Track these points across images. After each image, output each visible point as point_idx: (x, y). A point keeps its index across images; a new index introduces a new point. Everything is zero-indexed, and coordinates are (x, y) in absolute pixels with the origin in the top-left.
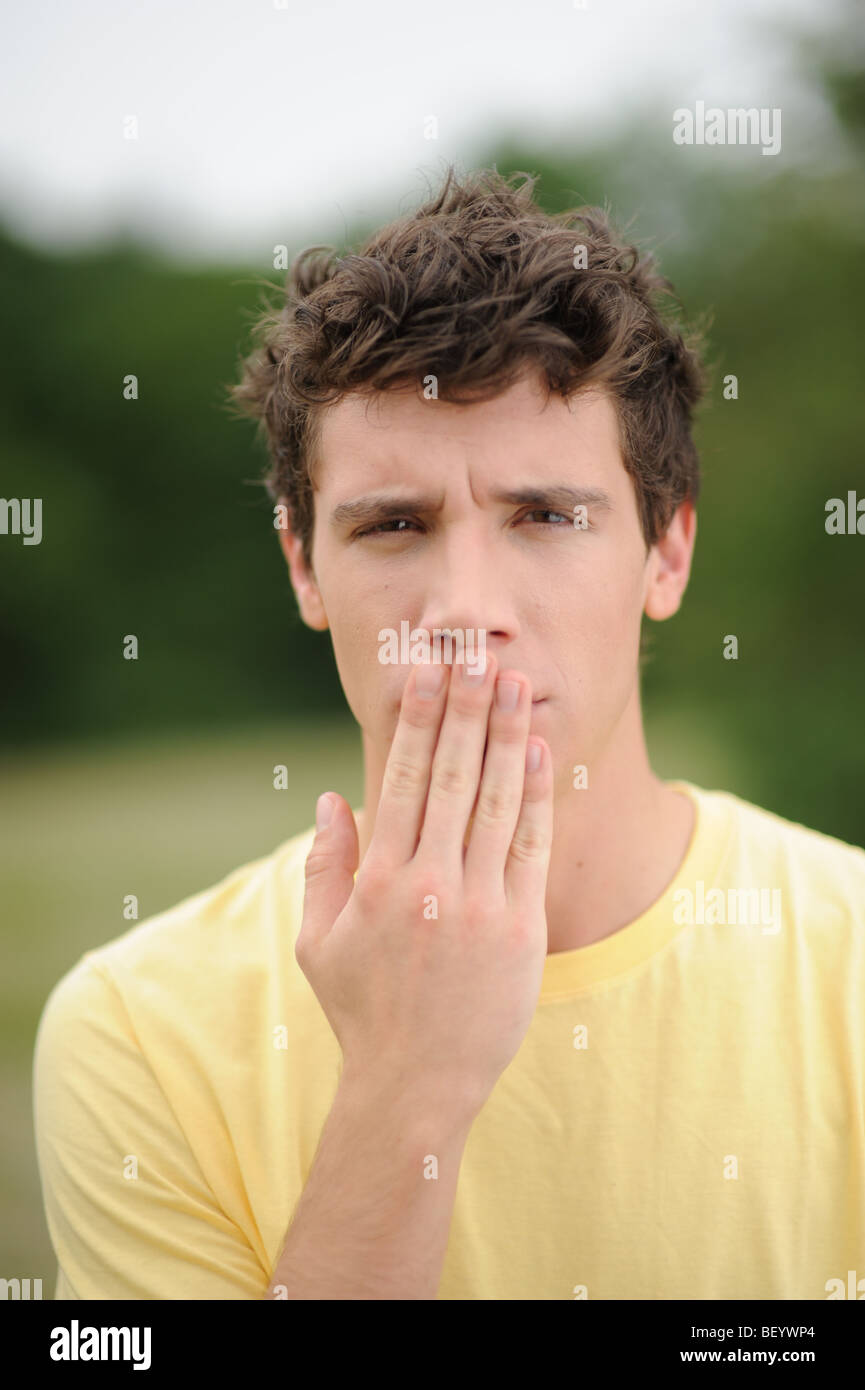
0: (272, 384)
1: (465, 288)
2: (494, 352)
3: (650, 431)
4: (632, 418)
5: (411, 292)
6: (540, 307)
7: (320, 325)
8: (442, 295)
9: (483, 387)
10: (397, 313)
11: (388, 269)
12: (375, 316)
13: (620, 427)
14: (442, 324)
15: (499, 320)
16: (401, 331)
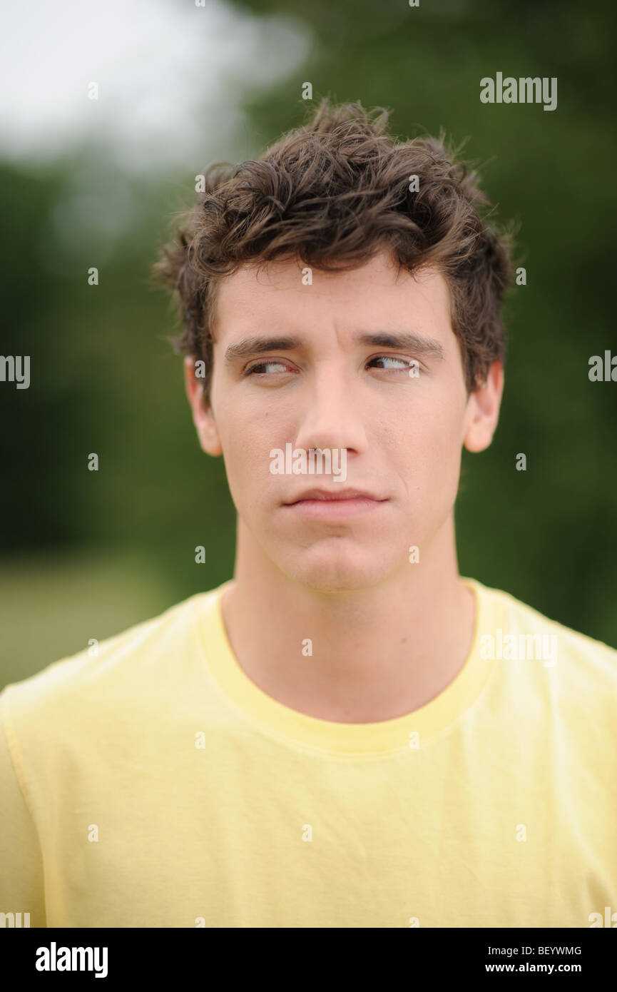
0: (182, 263)
1: (335, 187)
2: (359, 232)
3: (473, 303)
4: (459, 292)
5: (295, 187)
6: (393, 201)
7: (222, 212)
8: (318, 190)
9: (349, 259)
10: (283, 201)
11: (277, 170)
12: (266, 204)
13: (451, 298)
14: (318, 212)
15: (362, 209)
16: (286, 216)
